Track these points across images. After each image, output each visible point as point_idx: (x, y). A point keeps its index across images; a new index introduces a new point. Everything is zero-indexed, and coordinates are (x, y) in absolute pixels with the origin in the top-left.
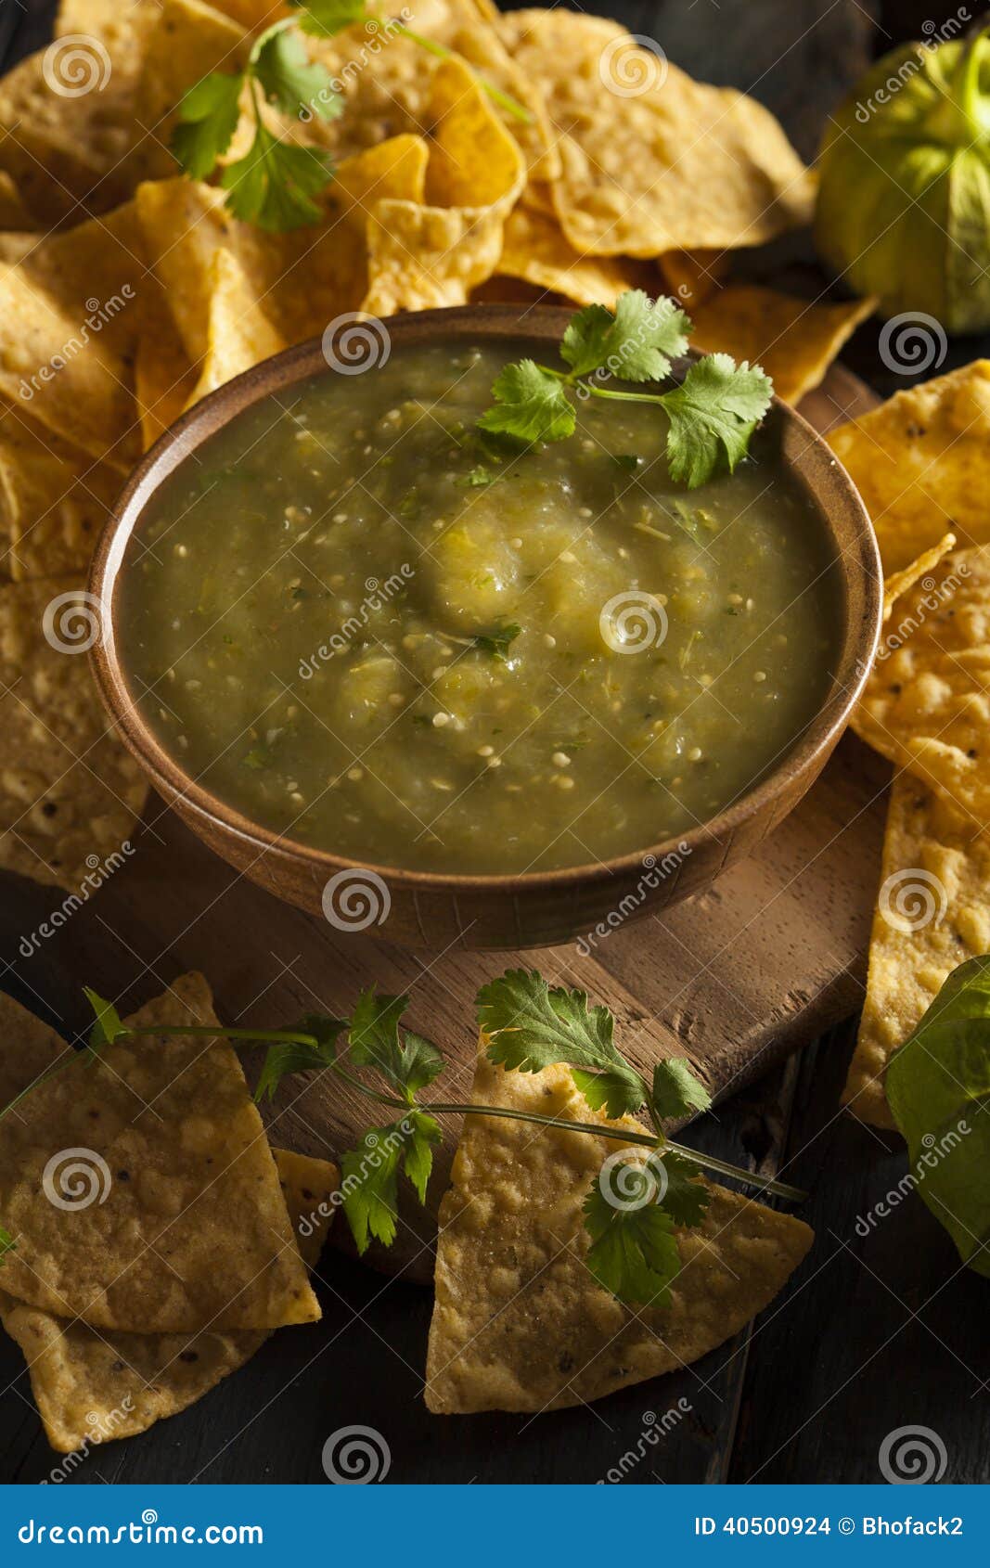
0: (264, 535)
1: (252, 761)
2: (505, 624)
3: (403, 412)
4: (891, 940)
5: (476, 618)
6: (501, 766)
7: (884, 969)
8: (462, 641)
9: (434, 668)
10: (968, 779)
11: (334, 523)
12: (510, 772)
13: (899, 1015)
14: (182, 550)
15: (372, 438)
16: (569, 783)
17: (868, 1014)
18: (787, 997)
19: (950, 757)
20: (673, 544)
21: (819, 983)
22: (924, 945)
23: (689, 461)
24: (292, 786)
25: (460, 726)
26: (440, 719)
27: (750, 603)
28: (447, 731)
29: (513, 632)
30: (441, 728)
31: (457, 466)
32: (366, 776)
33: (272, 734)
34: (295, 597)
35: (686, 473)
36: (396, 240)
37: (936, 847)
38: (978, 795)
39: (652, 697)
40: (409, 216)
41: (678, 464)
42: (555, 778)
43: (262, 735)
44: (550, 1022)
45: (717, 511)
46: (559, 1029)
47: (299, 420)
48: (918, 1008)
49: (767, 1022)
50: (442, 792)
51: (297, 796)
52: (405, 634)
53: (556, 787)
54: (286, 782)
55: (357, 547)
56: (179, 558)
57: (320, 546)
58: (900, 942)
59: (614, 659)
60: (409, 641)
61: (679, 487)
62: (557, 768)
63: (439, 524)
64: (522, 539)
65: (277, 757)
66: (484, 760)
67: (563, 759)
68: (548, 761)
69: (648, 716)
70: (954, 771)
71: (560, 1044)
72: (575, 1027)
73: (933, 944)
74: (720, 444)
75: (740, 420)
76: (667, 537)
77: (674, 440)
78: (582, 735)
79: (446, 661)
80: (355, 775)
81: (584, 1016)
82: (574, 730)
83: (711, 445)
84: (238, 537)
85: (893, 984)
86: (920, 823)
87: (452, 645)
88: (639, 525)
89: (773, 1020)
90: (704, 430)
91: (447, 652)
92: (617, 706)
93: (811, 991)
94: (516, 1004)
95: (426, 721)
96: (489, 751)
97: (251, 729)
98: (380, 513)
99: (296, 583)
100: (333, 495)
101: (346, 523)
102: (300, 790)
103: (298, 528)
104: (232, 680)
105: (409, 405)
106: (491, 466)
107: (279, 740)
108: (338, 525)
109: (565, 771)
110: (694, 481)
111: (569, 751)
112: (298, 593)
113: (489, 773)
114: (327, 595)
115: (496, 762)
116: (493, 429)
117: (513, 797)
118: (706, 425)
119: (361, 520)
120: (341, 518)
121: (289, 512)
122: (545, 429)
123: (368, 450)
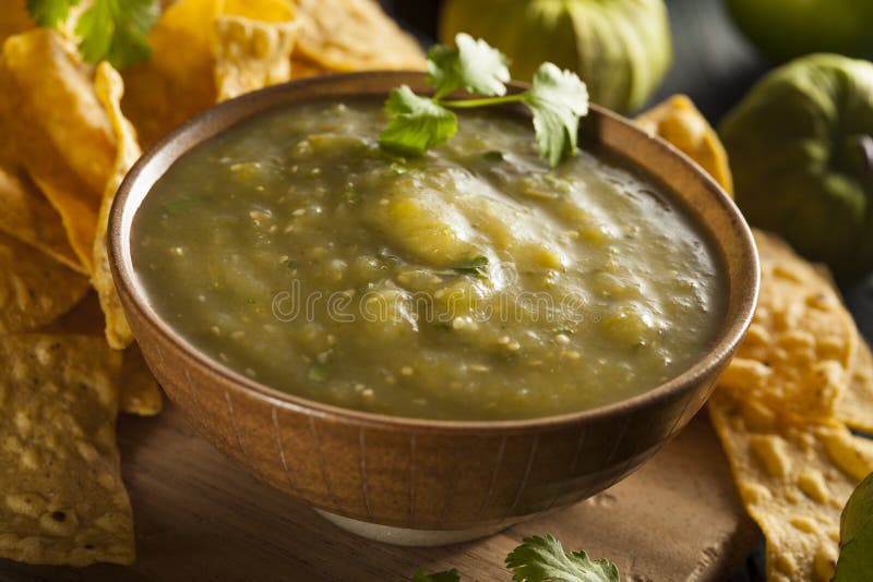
0: (241, 234)
1: (314, 376)
2: (473, 257)
3: (311, 143)
4: (760, 501)
5: (448, 256)
6: (521, 348)
7: (769, 521)
8: (447, 272)
9: (433, 292)
10: (771, 382)
11: (294, 217)
12: (530, 352)
13: (793, 552)
14: (179, 250)
15: (293, 160)
16: (576, 355)
17: (771, 553)
18: (703, 554)
19: (753, 369)
20: (561, 199)
21: (721, 540)
22: (784, 502)
23: (549, 143)
24: (359, 387)
25: (475, 327)
28: (464, 332)
29: (483, 260)
30: (461, 330)
32: (417, 372)
33: (323, 357)
34: (289, 267)
35: (548, 155)
36: (234, 49)
37: (759, 438)
38: (785, 390)
39: (605, 292)
40: (241, 28)
41: (543, 145)
42: (564, 352)
43: (314, 358)
44: (571, 572)
45: (579, 179)
46: (580, 576)
47: (225, 160)
48: (803, 546)
49: (697, 571)
50: (483, 374)
51: (369, 392)
52: (398, 274)
53: (568, 362)
54: (353, 386)
55: (321, 227)
56: (177, 256)
57: (292, 232)
58: (767, 503)
60: (403, 277)
61: (545, 165)
62: (563, 346)
63: (385, 202)
64: (455, 204)
65: (333, 369)
66: (504, 346)
67: (564, 338)
68: (554, 341)
69: (609, 305)
70: (758, 378)
72: (589, 574)
73: (791, 501)
74: (566, 130)
75: (574, 114)
76: (556, 195)
77: (538, 126)
79: (439, 287)
80: (407, 371)
81: (590, 567)
83: (560, 131)
84: (219, 237)
85: (779, 528)
86: (740, 424)
87: (439, 275)
89: (701, 570)
90: (554, 119)
91: (437, 280)
93: (716, 546)
94: (543, 561)
95: (447, 328)
96: (506, 340)
97: (303, 357)
98: (330, 203)
99: (285, 258)
100: (282, 199)
101: (306, 214)
102: (367, 388)
103: (267, 224)
104: (268, 327)
105: (312, 137)
106: (400, 164)
107: (330, 360)
108: (299, 216)
109: (570, 347)
110: (553, 160)
111: (567, 333)
112: (291, 265)
113: (513, 354)
114: (316, 261)
115: (517, 346)
116: (392, 139)
117: (538, 368)
118: (557, 116)
119: (319, 210)
120: (299, 212)
121: (253, 214)
122: (433, 136)
123: (295, 168)
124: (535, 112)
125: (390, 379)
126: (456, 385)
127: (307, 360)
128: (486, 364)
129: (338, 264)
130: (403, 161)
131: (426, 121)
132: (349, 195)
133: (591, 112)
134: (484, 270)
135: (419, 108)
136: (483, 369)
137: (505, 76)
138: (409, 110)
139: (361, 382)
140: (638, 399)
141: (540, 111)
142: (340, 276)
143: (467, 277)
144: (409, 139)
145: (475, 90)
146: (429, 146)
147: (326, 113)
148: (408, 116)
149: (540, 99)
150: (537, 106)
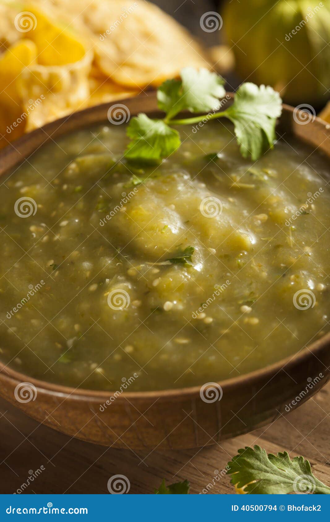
0: (23, 244)
1: (63, 359)
2: (184, 248)
3: (78, 164)
5: (166, 250)
6: (213, 321)
8: (163, 263)
9: (152, 281)
11: (61, 227)
12: (220, 324)
15: (64, 180)
20: (257, 189)
23: (249, 144)
24: (94, 366)
25: (180, 307)
26: (168, 305)
27: (313, 206)
28: (173, 312)
29: (191, 251)
30: (170, 311)
31: (121, 179)
32: (136, 349)
33: (70, 343)
34: (54, 269)
35: (249, 152)
36: (36, 90)
39: (282, 265)
40: (39, 74)
41: (244, 146)
42: (246, 320)
43: (64, 344)
44: (274, 472)
45: (273, 168)
46: (280, 474)
47: (19, 184)
50: (184, 345)
51: (99, 370)
52: (128, 269)
53: (249, 325)
54: (89, 365)
57: (58, 240)
59: (252, 251)
60: (131, 271)
61: (248, 161)
62: (246, 314)
63: (124, 209)
64: (174, 204)
66: (201, 320)
67: (247, 309)
68: (239, 312)
69: (284, 275)
71: (285, 483)
72: (288, 471)
74: (263, 133)
75: (269, 118)
76: (253, 186)
77: (239, 133)
78: (252, 293)
79: (157, 276)
80: (129, 349)
81: (290, 464)
82: (247, 292)
83: (258, 134)
84: (7, 249)
87: (157, 267)
88: (235, 184)
90: (253, 126)
91: (156, 271)
92: (265, 274)
94: (251, 466)
95: (160, 310)
96: (203, 315)
97: (56, 344)
98: (86, 214)
99: (51, 262)
100: (54, 213)
101: (68, 225)
102: (99, 367)
103: (41, 235)
104: (34, 322)
105: (79, 159)
106: (139, 175)
107: (76, 344)
108: (64, 227)
109: (251, 315)
110: (254, 156)
111: (249, 304)
112: (55, 267)
113: (208, 327)
114: (72, 263)
115: (210, 320)
116: (134, 156)
117: (226, 336)
118: (253, 123)
119: (77, 221)
120: (64, 223)
121: (33, 228)
122: (163, 149)
123: (65, 187)
124: (236, 123)
125: (117, 357)
126: (164, 357)
127: (59, 346)
128: (186, 337)
129: (87, 265)
130: (141, 171)
131: (158, 139)
132: (100, 206)
133: (284, 112)
134: (190, 259)
135: (151, 131)
136: (184, 341)
137: (221, 92)
138: (143, 133)
139: (94, 362)
140: (294, 357)
141: (240, 122)
142: (88, 274)
143: (176, 267)
144: (146, 154)
145: (195, 108)
146: (162, 156)
147: (95, 135)
148: (142, 138)
149: (240, 112)
150: (237, 118)
